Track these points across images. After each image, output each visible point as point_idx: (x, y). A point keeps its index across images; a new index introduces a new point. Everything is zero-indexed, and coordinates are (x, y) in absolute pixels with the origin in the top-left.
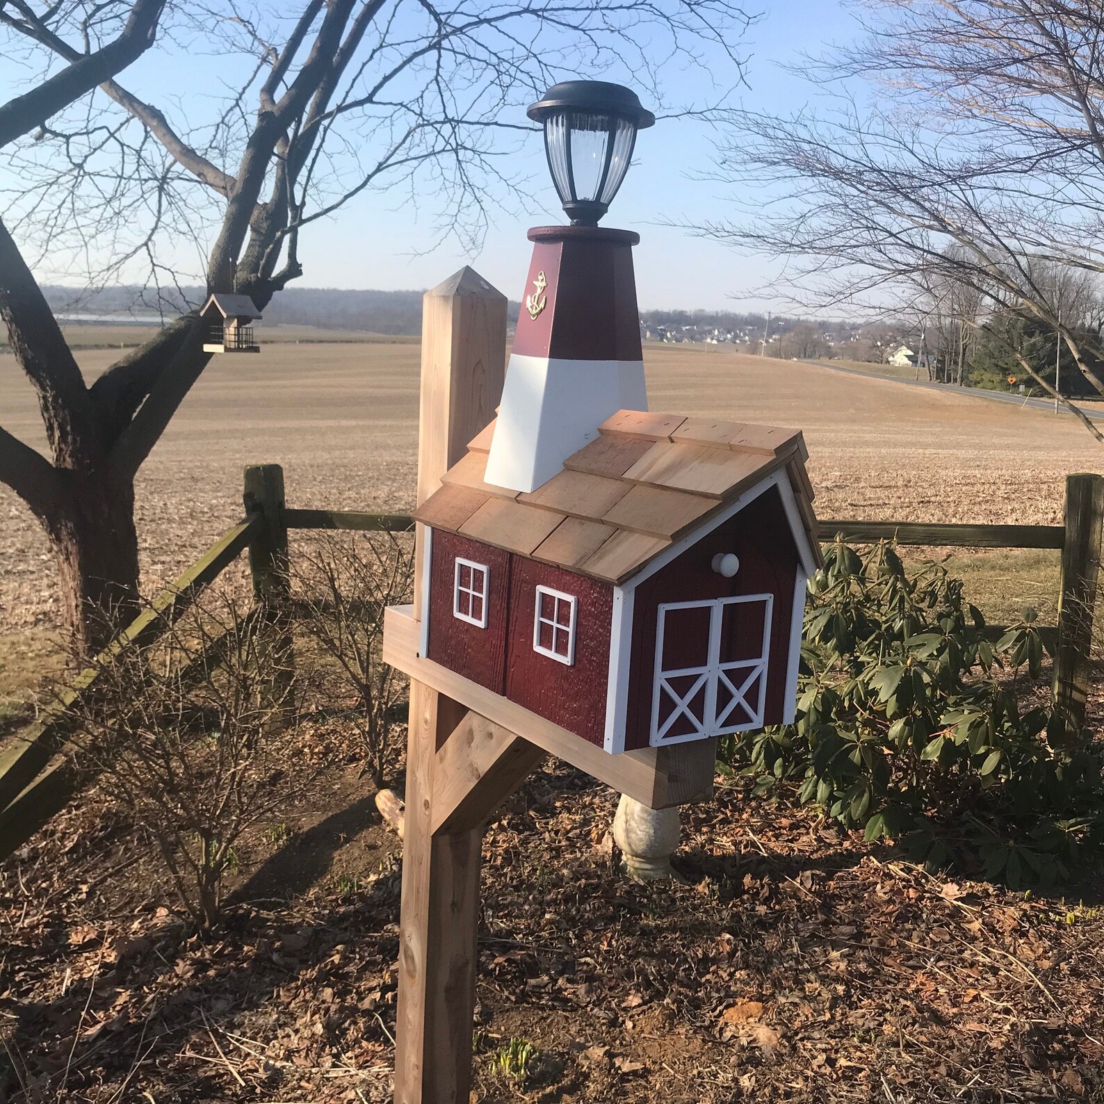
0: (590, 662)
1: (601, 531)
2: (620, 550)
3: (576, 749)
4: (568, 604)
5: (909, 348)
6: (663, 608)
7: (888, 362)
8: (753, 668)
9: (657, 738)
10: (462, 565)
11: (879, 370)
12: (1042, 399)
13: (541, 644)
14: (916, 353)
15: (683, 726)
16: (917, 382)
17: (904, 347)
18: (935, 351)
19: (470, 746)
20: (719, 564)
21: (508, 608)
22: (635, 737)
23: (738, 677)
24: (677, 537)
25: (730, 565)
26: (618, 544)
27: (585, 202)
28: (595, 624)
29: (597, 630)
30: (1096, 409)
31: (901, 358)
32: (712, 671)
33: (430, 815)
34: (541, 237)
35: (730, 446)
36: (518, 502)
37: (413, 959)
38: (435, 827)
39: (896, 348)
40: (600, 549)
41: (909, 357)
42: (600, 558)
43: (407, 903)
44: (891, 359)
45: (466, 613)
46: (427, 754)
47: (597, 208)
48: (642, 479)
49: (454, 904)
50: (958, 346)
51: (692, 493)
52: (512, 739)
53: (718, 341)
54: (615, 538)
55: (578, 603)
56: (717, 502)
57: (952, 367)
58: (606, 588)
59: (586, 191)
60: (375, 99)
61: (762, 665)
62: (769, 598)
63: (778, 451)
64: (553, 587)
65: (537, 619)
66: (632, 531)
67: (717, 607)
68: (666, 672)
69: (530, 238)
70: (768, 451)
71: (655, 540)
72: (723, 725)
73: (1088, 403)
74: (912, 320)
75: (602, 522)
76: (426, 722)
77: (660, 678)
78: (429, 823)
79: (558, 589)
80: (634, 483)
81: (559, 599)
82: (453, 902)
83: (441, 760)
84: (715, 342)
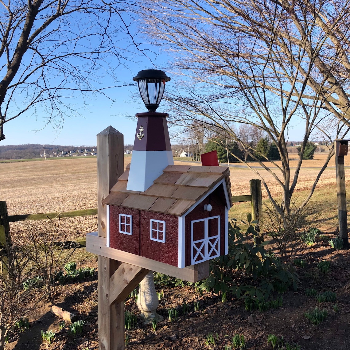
0: (171, 241)
1: (171, 201)
2: (179, 206)
3: (165, 269)
4: (162, 224)
5: (185, 152)
6: (192, 222)
7: (180, 156)
8: (216, 238)
9: (193, 262)
10: (121, 216)
11: (177, 159)
12: (224, 163)
13: (153, 237)
14: (187, 153)
15: (200, 258)
16: (189, 162)
17: (184, 152)
18: (193, 152)
19: (123, 274)
20: (207, 208)
21: (140, 228)
22: (187, 263)
23: (212, 241)
24: (197, 200)
25: (209, 208)
26: (178, 204)
27: (152, 104)
28: (172, 229)
29: (173, 231)
30: (240, 165)
31: (183, 155)
32: (206, 240)
33: (109, 299)
34: (140, 116)
35: (208, 173)
36: (140, 195)
37: (104, 347)
38: (111, 303)
39: (181, 152)
40: (172, 206)
41: (185, 154)
42: (173, 208)
43: (101, 329)
44: (180, 155)
45: (124, 231)
46: (106, 279)
47: (156, 106)
48: (181, 184)
49: (117, 327)
50: (199, 150)
51: (199, 187)
52: (140, 269)
53: (128, 153)
54: (176, 202)
55: (166, 223)
56: (208, 189)
57: (198, 156)
58: (176, 217)
59: (152, 101)
60: (25, 82)
61: (218, 237)
62: (219, 217)
63: (223, 173)
64: (156, 219)
65: (151, 230)
66: (181, 200)
67: (206, 220)
68: (194, 242)
69: (136, 116)
70: (220, 173)
71: (190, 202)
72: (210, 256)
73: (237, 163)
74: (185, 144)
75: (171, 198)
76: (105, 269)
77: (193, 244)
78: (108, 302)
79: (158, 219)
80: (179, 186)
81: (159, 223)
82: (117, 326)
83: (112, 280)
84: (127, 154)
